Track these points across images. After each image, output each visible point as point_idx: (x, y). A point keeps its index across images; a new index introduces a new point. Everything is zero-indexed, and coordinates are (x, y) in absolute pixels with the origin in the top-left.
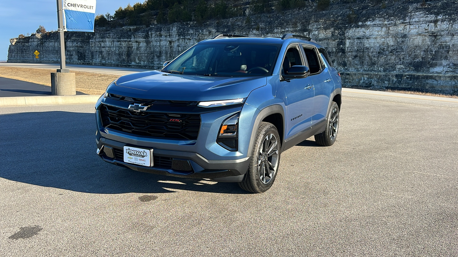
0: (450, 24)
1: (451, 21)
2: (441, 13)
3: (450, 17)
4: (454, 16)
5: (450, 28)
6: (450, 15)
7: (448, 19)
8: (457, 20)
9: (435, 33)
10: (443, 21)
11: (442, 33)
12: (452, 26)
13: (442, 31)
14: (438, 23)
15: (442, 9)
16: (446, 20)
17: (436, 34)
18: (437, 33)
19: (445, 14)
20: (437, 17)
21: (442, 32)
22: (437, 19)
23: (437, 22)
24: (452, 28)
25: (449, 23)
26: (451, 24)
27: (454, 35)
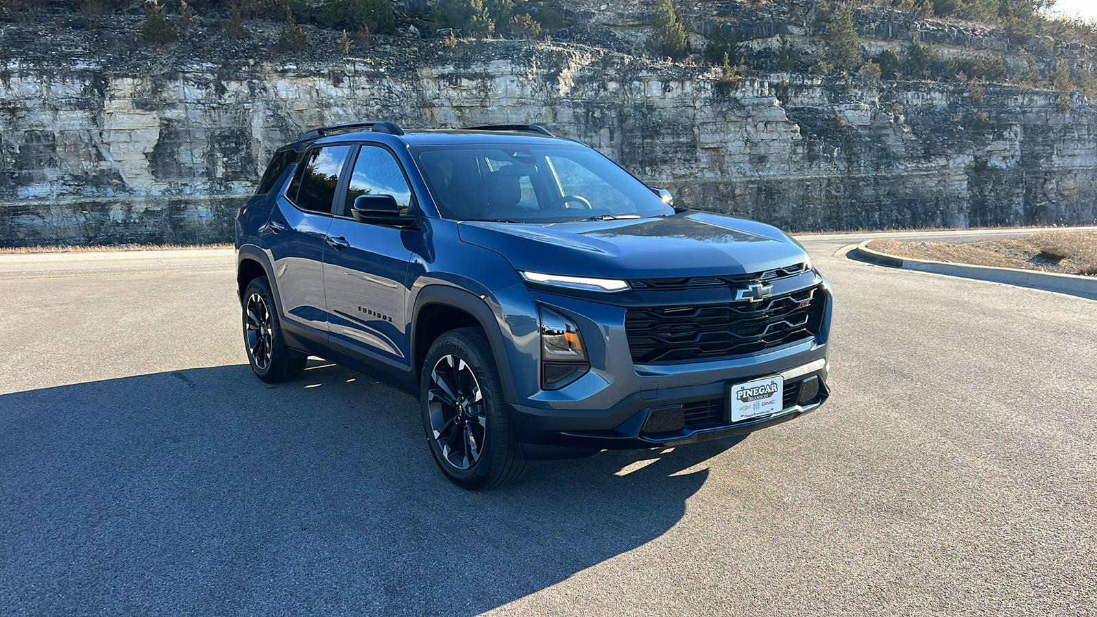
0: (42, 83)
1: (45, 77)
2: (12, 55)
3: (38, 67)
4: (47, 66)
5: (45, 93)
6: (38, 61)
7: (35, 70)
8: (57, 74)
9: (10, 104)
10: (23, 74)
11: (29, 104)
12: (48, 88)
13: (27, 99)
14: (12, 79)
15: (13, 46)
16: (32, 73)
17: (13, 105)
18: (14, 103)
19: (25, 60)
20: (6, 66)
21: (28, 102)
22: (6, 69)
23: (9, 77)
24: (51, 94)
25: (39, 81)
26: (44, 84)
27: (58, 110)
